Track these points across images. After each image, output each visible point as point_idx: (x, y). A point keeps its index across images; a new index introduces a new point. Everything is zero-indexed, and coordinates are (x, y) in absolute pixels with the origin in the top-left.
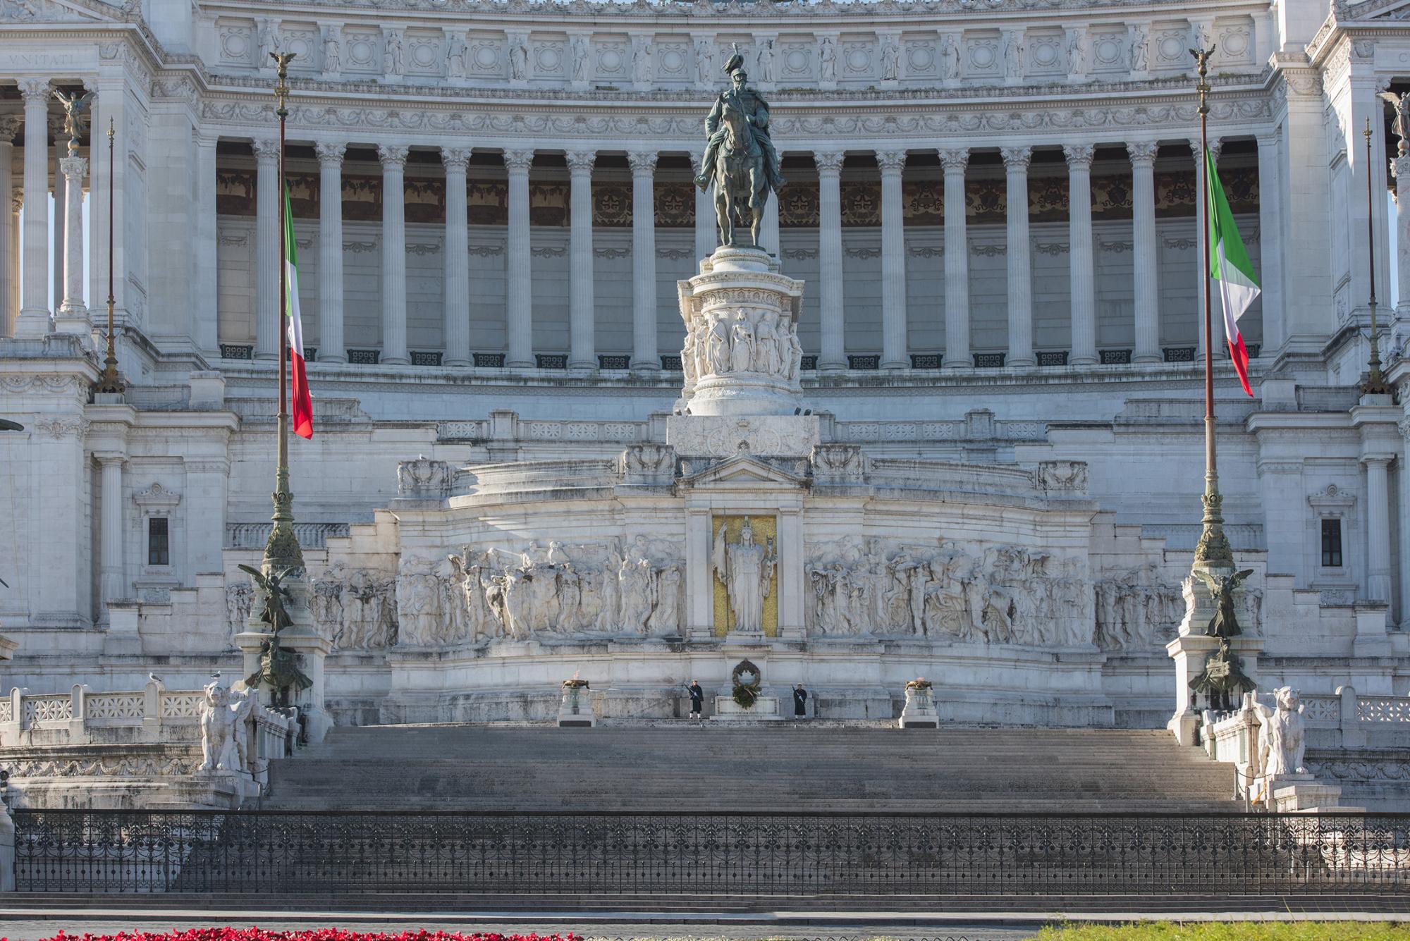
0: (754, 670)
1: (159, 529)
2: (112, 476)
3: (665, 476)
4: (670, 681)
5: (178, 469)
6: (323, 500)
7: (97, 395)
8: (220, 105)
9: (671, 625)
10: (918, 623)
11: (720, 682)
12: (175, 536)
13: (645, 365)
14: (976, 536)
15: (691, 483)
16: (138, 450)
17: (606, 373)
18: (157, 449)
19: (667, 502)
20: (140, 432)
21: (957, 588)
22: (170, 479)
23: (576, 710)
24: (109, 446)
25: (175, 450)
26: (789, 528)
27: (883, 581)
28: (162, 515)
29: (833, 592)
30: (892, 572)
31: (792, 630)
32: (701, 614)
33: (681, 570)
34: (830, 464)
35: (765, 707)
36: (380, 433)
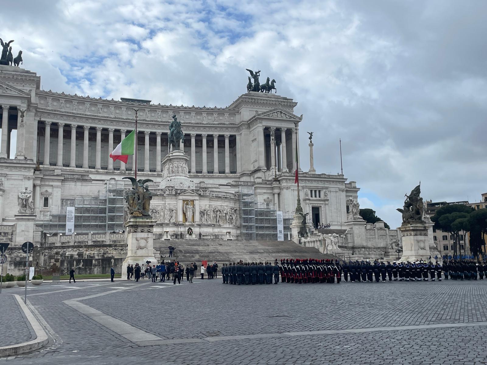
0: (191, 229)
1: (46, 200)
2: (38, 189)
3: (174, 193)
4: (174, 231)
5: (51, 187)
6: (81, 195)
7: (36, 172)
8: (39, 114)
9: (174, 221)
10: (218, 221)
11: (185, 232)
12: (50, 201)
13: (123, 170)
14: (226, 205)
15: (179, 194)
16: (43, 183)
17: (115, 171)
18: (47, 183)
19: (174, 198)
20: (44, 180)
21: (224, 215)
22: (50, 190)
23: (167, 237)
24: (38, 182)
25: (51, 183)
26: (196, 203)
27: (212, 213)
28: (47, 197)
29: (204, 215)
30: (214, 211)
31: (197, 222)
32: (181, 218)
33: (177, 210)
34: (203, 191)
35: (194, 236)
36: (93, 182)
